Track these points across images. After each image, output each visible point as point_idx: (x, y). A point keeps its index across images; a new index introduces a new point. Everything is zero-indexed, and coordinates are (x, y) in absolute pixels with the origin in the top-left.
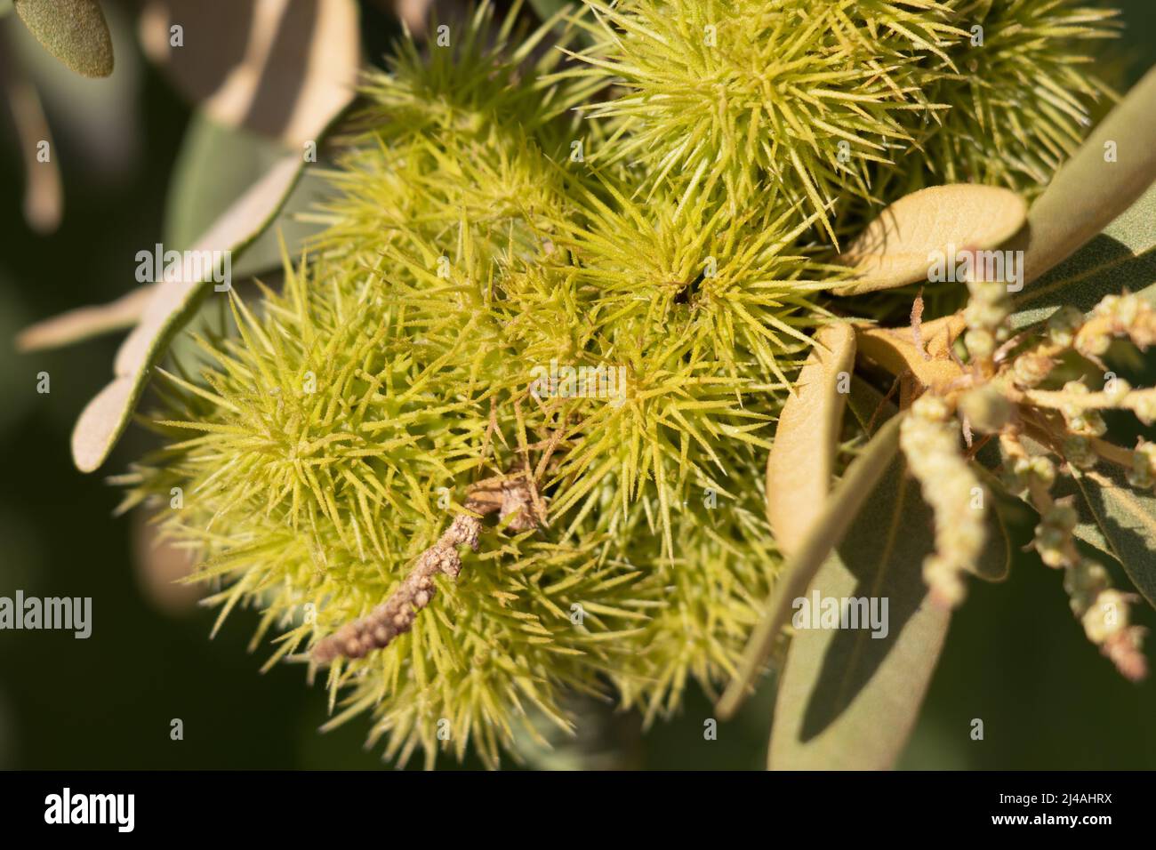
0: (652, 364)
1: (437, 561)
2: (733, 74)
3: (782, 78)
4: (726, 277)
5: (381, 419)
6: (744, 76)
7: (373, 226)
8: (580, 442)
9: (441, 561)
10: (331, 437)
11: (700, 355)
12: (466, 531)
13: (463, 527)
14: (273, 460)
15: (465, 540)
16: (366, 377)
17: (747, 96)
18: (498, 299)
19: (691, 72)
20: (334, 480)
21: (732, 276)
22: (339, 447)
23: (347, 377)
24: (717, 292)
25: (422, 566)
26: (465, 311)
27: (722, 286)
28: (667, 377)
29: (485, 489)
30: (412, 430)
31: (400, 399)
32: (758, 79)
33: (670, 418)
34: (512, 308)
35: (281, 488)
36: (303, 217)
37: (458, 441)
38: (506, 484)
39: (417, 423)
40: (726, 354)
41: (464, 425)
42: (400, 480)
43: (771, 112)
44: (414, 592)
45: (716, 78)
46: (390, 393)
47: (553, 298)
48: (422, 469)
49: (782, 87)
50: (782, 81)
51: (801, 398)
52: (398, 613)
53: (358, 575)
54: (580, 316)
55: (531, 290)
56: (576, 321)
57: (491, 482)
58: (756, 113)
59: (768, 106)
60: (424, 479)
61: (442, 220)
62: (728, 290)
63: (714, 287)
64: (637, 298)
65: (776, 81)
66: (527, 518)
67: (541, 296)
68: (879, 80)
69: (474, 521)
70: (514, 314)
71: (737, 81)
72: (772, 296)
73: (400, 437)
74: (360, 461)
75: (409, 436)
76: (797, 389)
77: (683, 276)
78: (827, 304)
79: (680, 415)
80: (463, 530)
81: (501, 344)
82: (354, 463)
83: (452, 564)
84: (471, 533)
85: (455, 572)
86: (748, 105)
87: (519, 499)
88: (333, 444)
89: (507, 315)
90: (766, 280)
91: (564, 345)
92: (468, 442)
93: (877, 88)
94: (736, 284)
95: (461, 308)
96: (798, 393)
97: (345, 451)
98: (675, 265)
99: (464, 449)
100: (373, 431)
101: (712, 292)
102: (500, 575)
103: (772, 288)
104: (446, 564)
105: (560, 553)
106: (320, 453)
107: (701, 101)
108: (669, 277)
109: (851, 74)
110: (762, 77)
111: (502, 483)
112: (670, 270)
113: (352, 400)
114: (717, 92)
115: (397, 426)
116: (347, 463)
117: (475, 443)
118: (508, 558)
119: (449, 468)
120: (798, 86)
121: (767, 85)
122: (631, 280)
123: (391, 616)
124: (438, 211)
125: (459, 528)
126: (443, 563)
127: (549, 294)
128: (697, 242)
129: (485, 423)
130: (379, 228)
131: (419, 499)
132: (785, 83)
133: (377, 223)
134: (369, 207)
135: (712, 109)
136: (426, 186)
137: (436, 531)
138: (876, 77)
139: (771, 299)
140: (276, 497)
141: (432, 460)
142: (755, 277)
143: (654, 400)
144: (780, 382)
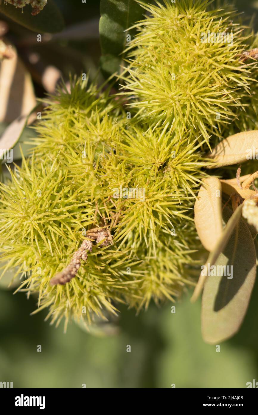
0: (151, 190)
1: (80, 255)
2: (180, 93)
3: (197, 94)
4: (176, 161)
5: (59, 208)
6: (185, 93)
7: (52, 145)
8: (126, 217)
9: (82, 255)
10: (43, 214)
11: (167, 187)
12: (88, 245)
13: (87, 244)
14: (24, 221)
15: (88, 248)
16: (55, 194)
17: (186, 100)
18: (100, 168)
19: (166, 92)
20: (44, 228)
21: (178, 161)
22: (45, 217)
23: (49, 194)
24: (173, 166)
25: (76, 256)
26: (88, 172)
27: (175, 164)
28: (156, 194)
29: (93, 232)
30: (69, 212)
31: (66, 201)
32: (189, 94)
33: (157, 208)
34: (104, 171)
35: (27, 231)
36: (26, 143)
37: (84, 216)
38: (99, 230)
39: (71, 210)
40: (175, 187)
41: (86, 210)
42: (65, 229)
43: (193, 105)
44: (75, 265)
45: (175, 94)
46: (63, 199)
47: (118, 168)
48: (73, 225)
49: (197, 97)
50: (197, 95)
51: (200, 201)
52: (72, 271)
53: (50, 261)
54: (127, 174)
55: (110, 165)
56: (125, 175)
57: (95, 230)
58: (188, 106)
59: (192, 104)
60: (73, 228)
61: (76, 143)
62: (176, 165)
63: (173, 164)
64: (146, 168)
65: (195, 95)
66: (106, 242)
67: (113, 167)
68: (228, 95)
69: (91, 242)
70: (104, 173)
71: (182, 95)
72: (191, 167)
73: (65, 214)
74: (53, 222)
75: (69, 214)
76: (198, 198)
77: (163, 160)
78: (205, 171)
79: (160, 207)
80: (87, 245)
81: (100, 183)
82: (51, 222)
83: (85, 256)
84: (90, 246)
85: (86, 259)
86: (185, 103)
87: (103, 236)
88: (44, 216)
89: (102, 173)
90: (189, 162)
91: (122, 183)
92: (87, 216)
93: (226, 98)
94: (179, 163)
95: (87, 171)
96: (199, 200)
97: (48, 219)
98: (160, 157)
99: (86, 219)
100: (57, 212)
101: (171, 166)
102: (97, 261)
103: (191, 165)
104: (83, 256)
105: (116, 254)
106: (40, 219)
107: (170, 102)
108: (157, 161)
109: (218, 93)
110: (191, 94)
111: (97, 230)
112: (158, 158)
113: (50, 202)
114: (175, 99)
115: (64, 211)
116: (48, 223)
117: (89, 216)
118: (100, 255)
119: (82, 225)
120: (202, 97)
121: (192, 96)
122: (144, 162)
123: (70, 272)
124: (75, 140)
125: (86, 244)
126: (82, 256)
127: (116, 166)
128: (167, 149)
129: (94, 210)
130: (55, 145)
131: (72, 235)
132: (198, 96)
133: (54, 143)
134: (51, 139)
135: (174, 104)
136: (71, 131)
137: (77, 246)
138: (227, 94)
139: (192, 169)
140: (25, 234)
141: (76, 222)
142: (185, 161)
143: (152, 202)
144: (193, 196)
